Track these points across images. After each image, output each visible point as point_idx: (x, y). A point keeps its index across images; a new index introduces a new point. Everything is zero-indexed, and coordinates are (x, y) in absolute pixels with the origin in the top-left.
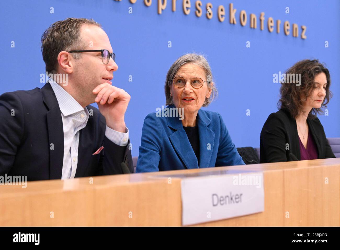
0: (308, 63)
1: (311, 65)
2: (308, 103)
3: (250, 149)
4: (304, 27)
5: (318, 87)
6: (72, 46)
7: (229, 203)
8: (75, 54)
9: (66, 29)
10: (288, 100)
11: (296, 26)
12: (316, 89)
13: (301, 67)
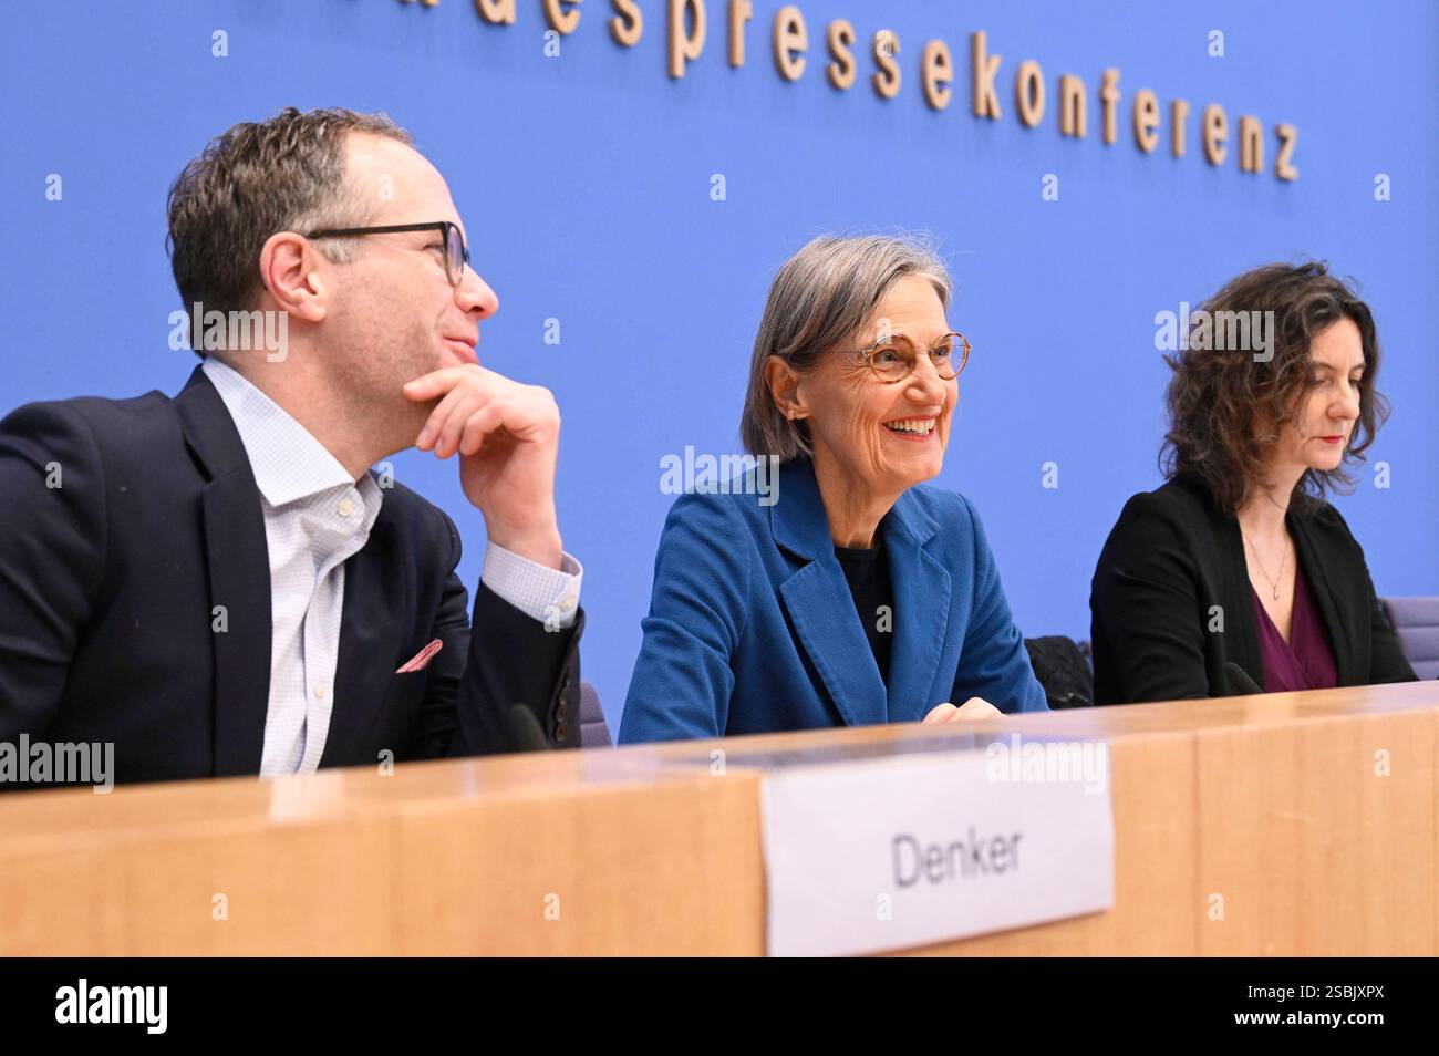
0: (1282, 282)
1: (1294, 288)
2: (1283, 449)
3: (1058, 646)
4: (1288, 130)
5: (1328, 382)
6: (320, 210)
7: (966, 871)
8: (331, 245)
9: (286, 147)
10: (1200, 436)
11: (1253, 125)
12: (1320, 389)
13: (1255, 298)
